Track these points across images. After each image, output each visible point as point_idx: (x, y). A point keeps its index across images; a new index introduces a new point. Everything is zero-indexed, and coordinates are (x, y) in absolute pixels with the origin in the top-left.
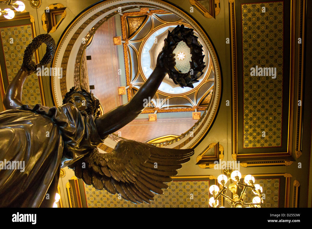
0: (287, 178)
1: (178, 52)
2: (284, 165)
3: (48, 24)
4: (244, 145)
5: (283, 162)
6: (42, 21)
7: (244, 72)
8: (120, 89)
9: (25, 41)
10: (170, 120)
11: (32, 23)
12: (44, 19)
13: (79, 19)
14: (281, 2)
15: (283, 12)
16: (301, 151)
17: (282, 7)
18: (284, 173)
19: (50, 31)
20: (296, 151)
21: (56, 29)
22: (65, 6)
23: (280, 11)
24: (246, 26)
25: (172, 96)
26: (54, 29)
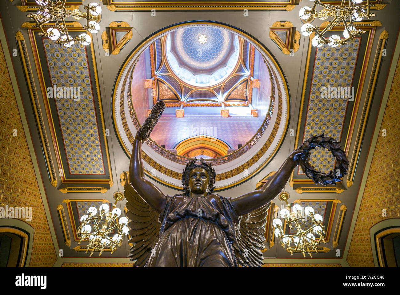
0: (334, 203)
1: (200, 34)
2: (336, 193)
3: (109, 43)
4: (299, 172)
5: (334, 190)
6: (102, 40)
7: (309, 107)
8: (146, 82)
9: (77, 57)
10: (198, 117)
12: (105, 38)
13: (147, 42)
14: (358, 39)
15: (358, 49)
16: (352, 181)
17: (359, 43)
18: (334, 199)
19: (112, 52)
20: (347, 181)
21: (119, 51)
22: (131, 26)
23: (356, 48)
24: (319, 61)
25: (197, 89)
26: (117, 50)
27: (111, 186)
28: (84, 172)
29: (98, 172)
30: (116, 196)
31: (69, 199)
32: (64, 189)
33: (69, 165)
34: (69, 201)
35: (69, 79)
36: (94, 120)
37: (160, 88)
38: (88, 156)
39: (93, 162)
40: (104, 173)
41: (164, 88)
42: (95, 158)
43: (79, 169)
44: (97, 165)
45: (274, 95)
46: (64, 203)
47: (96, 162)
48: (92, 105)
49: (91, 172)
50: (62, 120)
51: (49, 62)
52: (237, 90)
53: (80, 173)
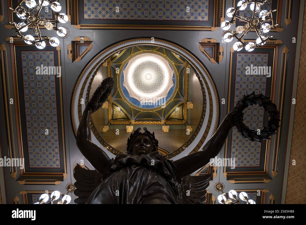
2: (264, 183)
3: (73, 53)
5: (262, 180)
6: (68, 50)
11: (58, 51)
12: (70, 49)
13: (103, 52)
14: (267, 54)
15: (267, 62)
16: (277, 171)
17: (267, 58)
18: (263, 189)
19: (75, 60)
20: (272, 171)
21: (81, 59)
22: (92, 40)
23: (265, 61)
24: (239, 70)
25: (144, 111)
26: (79, 58)
27: (64, 178)
28: (42, 166)
29: (55, 166)
30: (69, 187)
31: (26, 191)
32: (23, 181)
33: (30, 159)
34: (26, 193)
35: (38, 83)
36: (55, 118)
37: (115, 110)
38: (47, 150)
39: (51, 156)
40: (59, 167)
41: (118, 110)
42: (53, 153)
43: (38, 163)
44: (54, 159)
45: (205, 102)
46: (20, 194)
47: (54, 156)
48: (54, 105)
49: (48, 166)
50: (28, 118)
51: (23, 69)
52: (176, 111)
53: (39, 167)
